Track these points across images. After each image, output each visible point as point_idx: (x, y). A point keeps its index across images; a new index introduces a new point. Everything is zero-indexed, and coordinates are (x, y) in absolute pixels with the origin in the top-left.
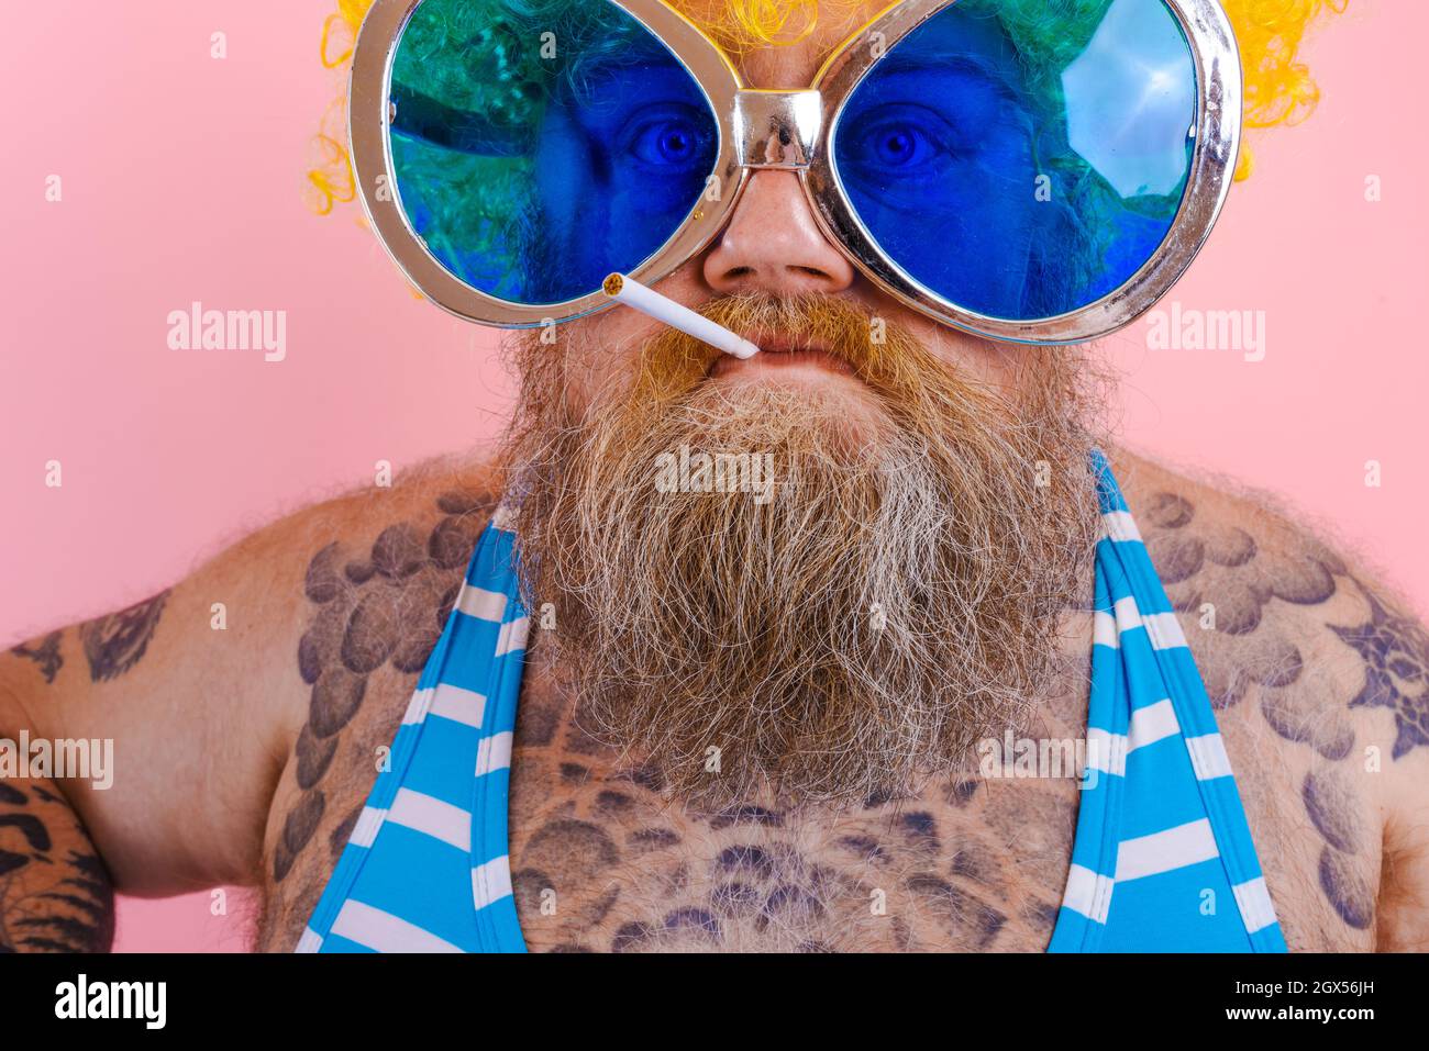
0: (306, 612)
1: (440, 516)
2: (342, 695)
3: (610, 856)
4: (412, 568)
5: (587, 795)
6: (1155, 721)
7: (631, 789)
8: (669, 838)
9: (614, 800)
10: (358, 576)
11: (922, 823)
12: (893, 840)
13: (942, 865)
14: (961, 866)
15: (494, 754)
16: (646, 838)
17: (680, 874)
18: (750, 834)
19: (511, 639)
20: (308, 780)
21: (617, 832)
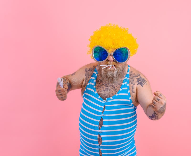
0: (85, 72)
1: (93, 67)
2: (88, 77)
3: (101, 88)
4: (92, 71)
5: (100, 85)
6: (126, 83)
7: (102, 85)
8: (103, 87)
9: (101, 85)
10: (88, 71)
11: (114, 87)
12: (113, 88)
13: (115, 89)
14: (116, 89)
15: (95, 81)
16: (102, 87)
17: (104, 89)
18: (107, 87)
19: (97, 75)
20: (86, 82)
21: (101, 87)
